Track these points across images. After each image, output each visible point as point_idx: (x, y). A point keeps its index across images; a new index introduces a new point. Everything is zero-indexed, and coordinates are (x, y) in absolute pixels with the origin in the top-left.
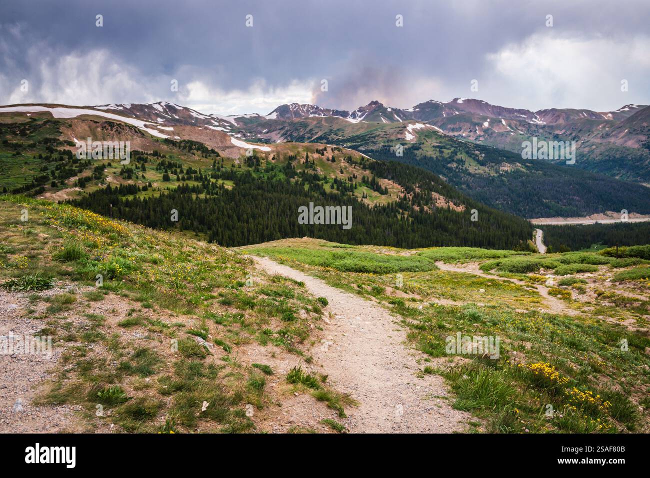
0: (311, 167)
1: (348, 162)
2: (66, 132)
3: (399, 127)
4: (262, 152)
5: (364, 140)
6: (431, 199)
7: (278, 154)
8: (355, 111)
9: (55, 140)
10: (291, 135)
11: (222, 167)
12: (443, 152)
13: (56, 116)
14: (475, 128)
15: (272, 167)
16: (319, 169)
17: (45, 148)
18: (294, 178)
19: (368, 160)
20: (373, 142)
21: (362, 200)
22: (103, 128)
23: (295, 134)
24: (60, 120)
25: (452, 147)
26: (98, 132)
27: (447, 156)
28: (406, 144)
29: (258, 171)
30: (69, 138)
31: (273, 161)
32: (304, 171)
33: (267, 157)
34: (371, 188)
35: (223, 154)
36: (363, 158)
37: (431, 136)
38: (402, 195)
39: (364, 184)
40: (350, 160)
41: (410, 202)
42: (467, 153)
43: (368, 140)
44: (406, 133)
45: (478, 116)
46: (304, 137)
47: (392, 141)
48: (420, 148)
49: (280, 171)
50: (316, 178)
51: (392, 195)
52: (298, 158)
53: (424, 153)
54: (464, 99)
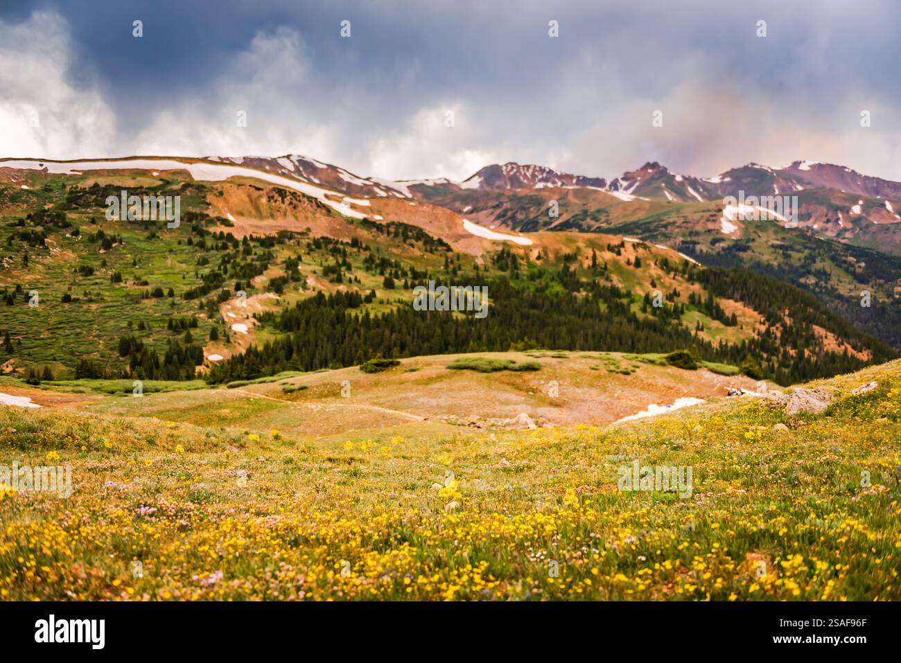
0: (602, 274)
1: (662, 268)
2: (215, 203)
3: (709, 211)
4: (518, 247)
5: (647, 230)
6: (813, 336)
7: (545, 250)
8: (617, 180)
9: (204, 216)
10: (513, 218)
11: (460, 269)
12: (790, 256)
13: (197, 177)
14: (837, 215)
15: (540, 271)
16: (615, 278)
17: (191, 229)
18: (579, 291)
19: (695, 266)
20: (664, 235)
21: (696, 334)
22: (270, 198)
23: (520, 216)
24: (204, 184)
25: (806, 247)
26: (263, 205)
27: (798, 264)
28: (722, 240)
29: (517, 277)
30: (220, 212)
31: (539, 262)
32: (594, 281)
33: (527, 257)
34: (707, 315)
35: (458, 247)
36: (686, 263)
37: (766, 227)
38: (763, 328)
39: (693, 307)
40: (665, 264)
41: (778, 342)
42: (833, 259)
43: (655, 231)
44: (722, 220)
45: (840, 195)
46: (538, 223)
47: (697, 234)
48: (749, 248)
49: (553, 279)
50: (615, 292)
51: (744, 327)
52: (579, 258)
53: (757, 257)
54: (812, 163)
